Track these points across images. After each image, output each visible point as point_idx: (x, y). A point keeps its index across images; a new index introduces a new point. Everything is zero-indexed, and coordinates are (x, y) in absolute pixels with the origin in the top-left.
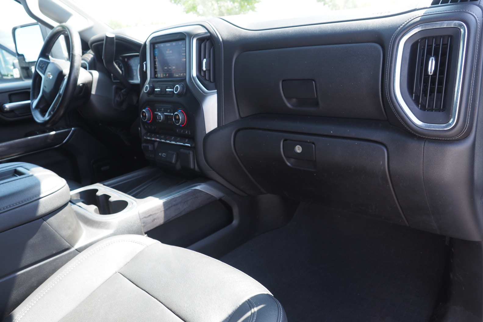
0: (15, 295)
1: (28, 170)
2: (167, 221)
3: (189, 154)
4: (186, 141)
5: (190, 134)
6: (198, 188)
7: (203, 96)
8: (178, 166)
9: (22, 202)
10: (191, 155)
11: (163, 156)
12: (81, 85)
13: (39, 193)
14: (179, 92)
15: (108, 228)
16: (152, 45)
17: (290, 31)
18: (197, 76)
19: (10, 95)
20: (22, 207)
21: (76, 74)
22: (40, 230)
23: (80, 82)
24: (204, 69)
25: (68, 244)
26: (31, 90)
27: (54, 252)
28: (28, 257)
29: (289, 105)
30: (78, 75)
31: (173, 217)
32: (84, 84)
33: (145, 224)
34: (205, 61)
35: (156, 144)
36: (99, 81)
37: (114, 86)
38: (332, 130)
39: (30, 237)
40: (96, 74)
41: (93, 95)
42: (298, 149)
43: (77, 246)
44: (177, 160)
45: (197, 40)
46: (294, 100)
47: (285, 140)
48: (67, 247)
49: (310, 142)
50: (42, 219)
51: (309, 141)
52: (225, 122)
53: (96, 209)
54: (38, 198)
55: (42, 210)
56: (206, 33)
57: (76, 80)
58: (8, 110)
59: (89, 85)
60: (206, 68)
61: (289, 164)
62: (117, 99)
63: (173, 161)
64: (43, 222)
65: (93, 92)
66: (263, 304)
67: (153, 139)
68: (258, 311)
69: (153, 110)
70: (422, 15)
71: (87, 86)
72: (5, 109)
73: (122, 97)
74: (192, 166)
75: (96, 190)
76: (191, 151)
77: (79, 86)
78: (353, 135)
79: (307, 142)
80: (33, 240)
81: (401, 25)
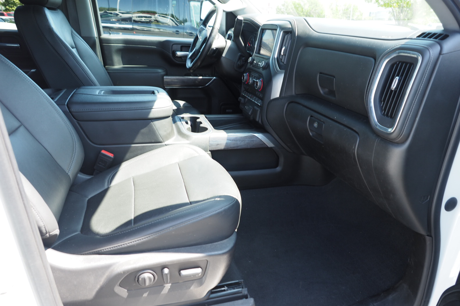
0: (127, 156)
1: (158, 92)
2: (226, 148)
3: (258, 110)
4: (260, 102)
5: (262, 97)
6: (256, 135)
7: (276, 73)
8: (251, 118)
9: (143, 108)
10: (258, 111)
11: (247, 108)
12: (215, 49)
13: (153, 106)
14: (263, 66)
15: (188, 140)
16: (262, 30)
17: (334, 38)
18: (277, 58)
19: (182, 47)
20: (143, 110)
21: (212, 41)
22: (148, 126)
23: (214, 46)
24: (282, 53)
25: (161, 140)
26: (191, 46)
27: (153, 141)
28: (139, 139)
29: (321, 92)
30: (213, 42)
31: (231, 147)
32: (217, 49)
33: (211, 145)
34: (283, 48)
35: (246, 99)
36: (230, 49)
37: (240, 54)
38: (336, 116)
39: (142, 128)
40: (229, 43)
41: (223, 57)
42: (316, 125)
43: (166, 143)
44: (252, 113)
45: (283, 32)
46: (327, 90)
47: (311, 116)
48: (160, 141)
49: (322, 122)
50: (151, 120)
51: (322, 120)
52: (284, 94)
53: (190, 128)
54: (151, 108)
55: (152, 115)
56: (290, 28)
57: (211, 45)
58: (178, 56)
59: (221, 50)
60: (283, 53)
61: (311, 134)
62: (239, 63)
63: (250, 113)
64: (151, 122)
65: (224, 55)
66: (224, 198)
67: (245, 96)
68: (220, 200)
69: (249, 76)
70: (404, 43)
71: (219, 51)
72: (177, 55)
73: (242, 63)
74: (257, 120)
75: (198, 118)
76: (259, 109)
77: (213, 49)
78: (345, 123)
79: (321, 121)
80: (143, 131)
81: (389, 48)
